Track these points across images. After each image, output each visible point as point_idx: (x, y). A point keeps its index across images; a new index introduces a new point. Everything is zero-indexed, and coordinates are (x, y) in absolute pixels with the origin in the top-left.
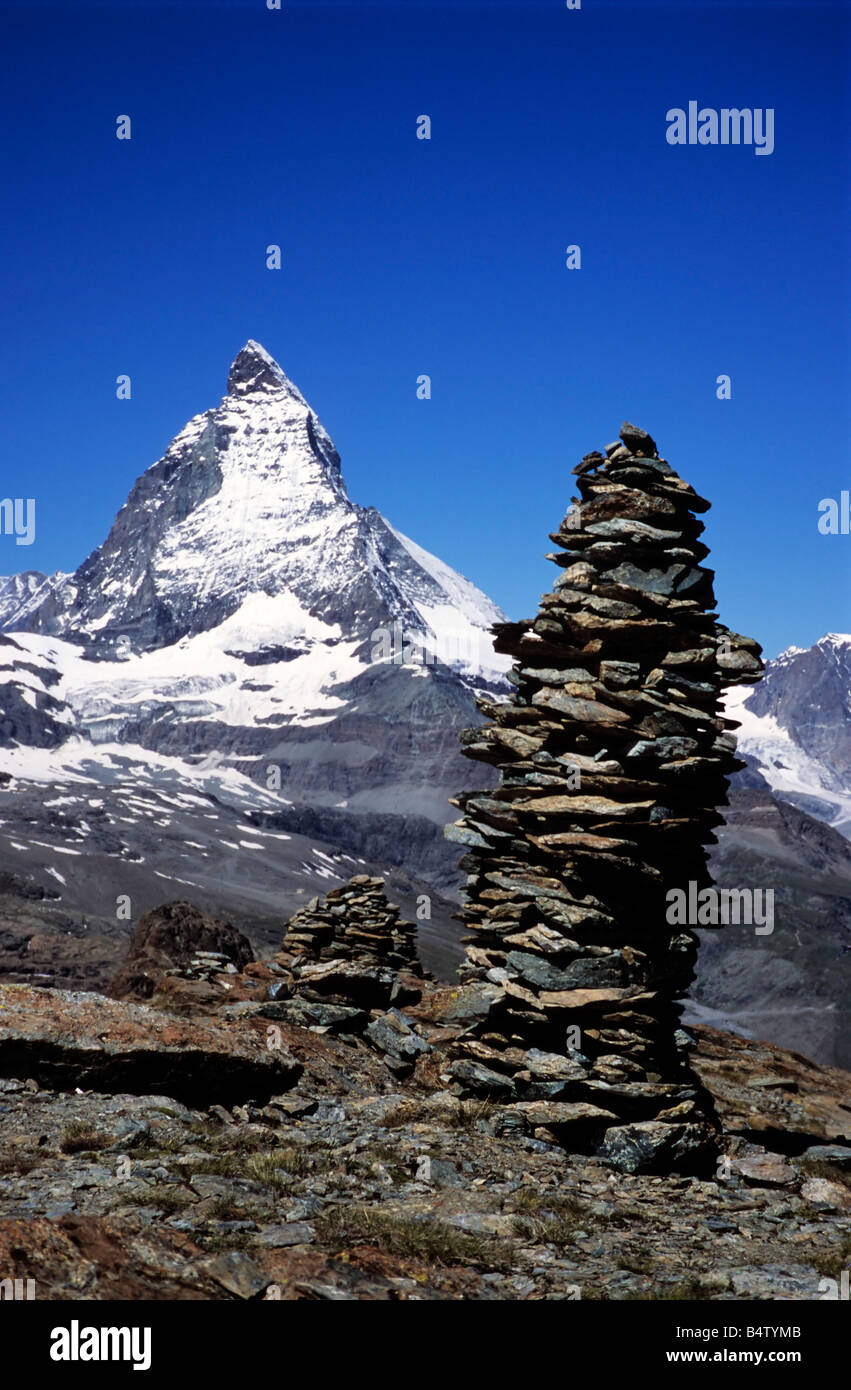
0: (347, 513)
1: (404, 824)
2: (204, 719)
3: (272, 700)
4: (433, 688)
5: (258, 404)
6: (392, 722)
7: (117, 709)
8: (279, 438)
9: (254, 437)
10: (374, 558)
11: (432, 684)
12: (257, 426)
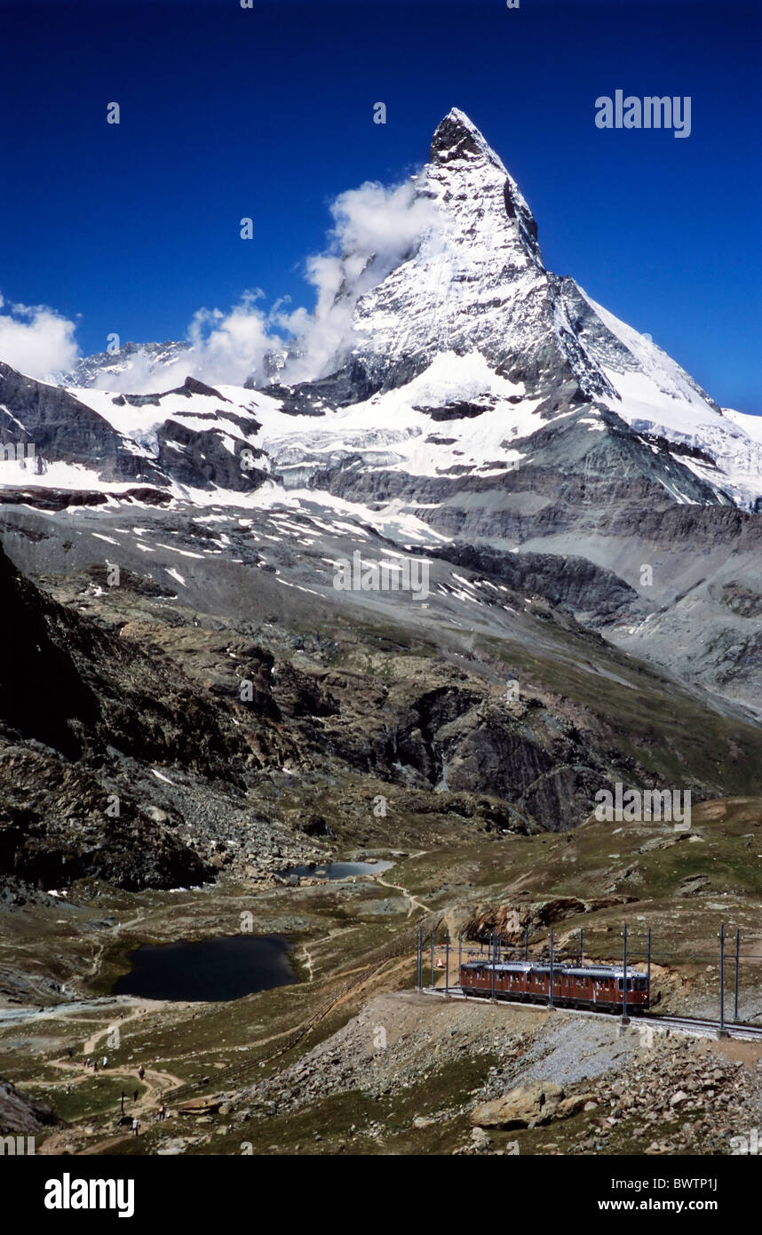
0: (537, 276)
1: (564, 564)
2: (388, 469)
3: (454, 452)
4: (609, 441)
5: (458, 170)
6: (566, 474)
7: (309, 458)
8: (476, 204)
9: (453, 203)
10: (561, 320)
11: (607, 437)
12: (456, 192)
